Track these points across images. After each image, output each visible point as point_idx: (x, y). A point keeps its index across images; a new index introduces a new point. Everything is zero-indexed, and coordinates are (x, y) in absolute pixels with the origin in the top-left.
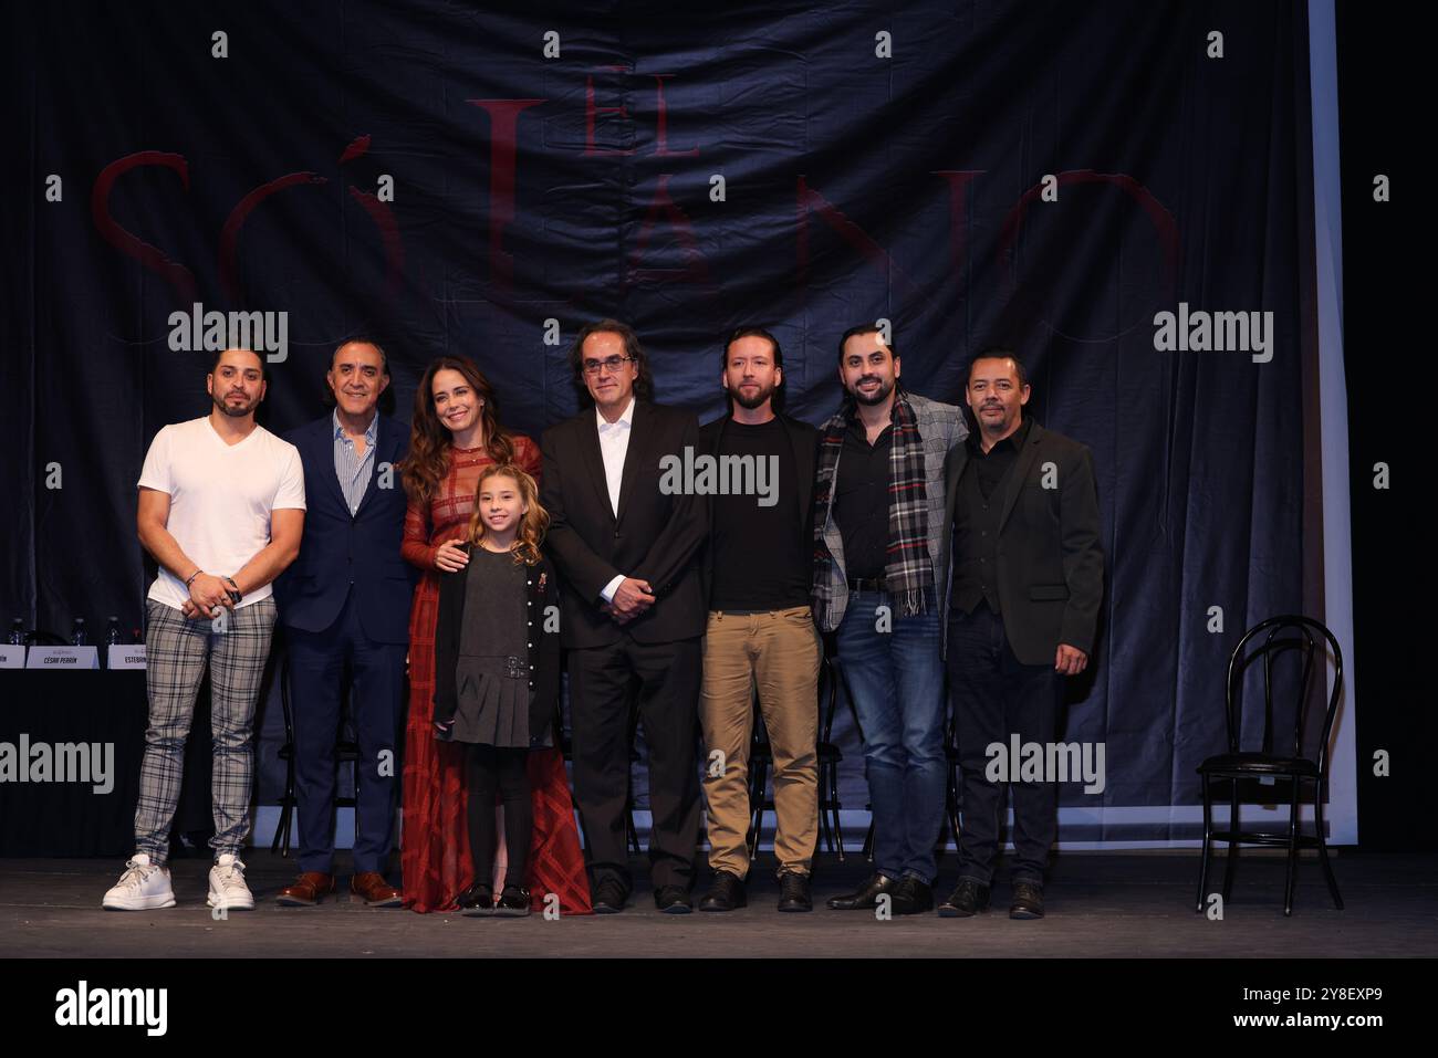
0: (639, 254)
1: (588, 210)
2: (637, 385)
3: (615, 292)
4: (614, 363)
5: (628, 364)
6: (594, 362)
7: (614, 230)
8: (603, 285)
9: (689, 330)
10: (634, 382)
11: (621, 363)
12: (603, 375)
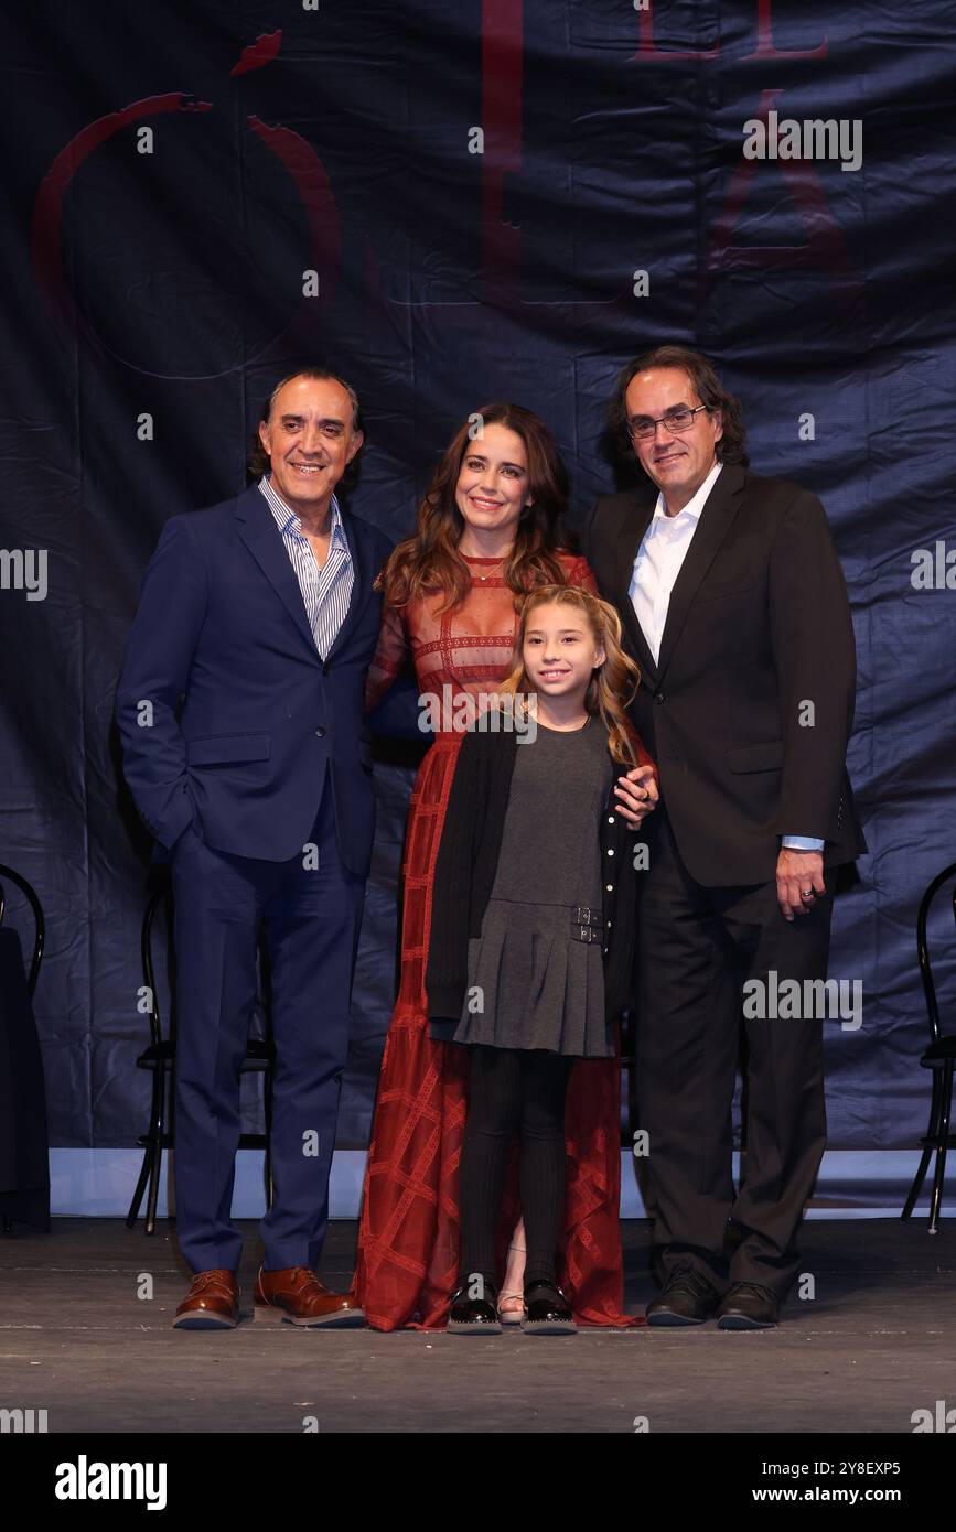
0: (731, 222)
1: (644, 151)
2: (720, 449)
3: (691, 284)
4: (679, 418)
5: (701, 418)
6: (647, 421)
7: (687, 183)
8: (670, 274)
9: (814, 347)
10: (717, 444)
11: (689, 418)
12: (662, 441)
